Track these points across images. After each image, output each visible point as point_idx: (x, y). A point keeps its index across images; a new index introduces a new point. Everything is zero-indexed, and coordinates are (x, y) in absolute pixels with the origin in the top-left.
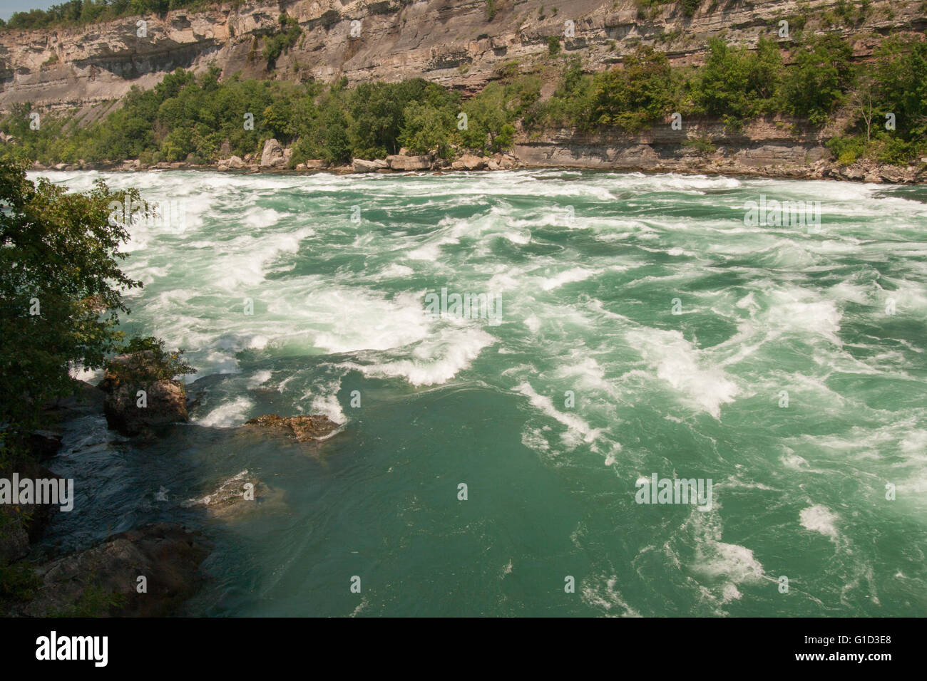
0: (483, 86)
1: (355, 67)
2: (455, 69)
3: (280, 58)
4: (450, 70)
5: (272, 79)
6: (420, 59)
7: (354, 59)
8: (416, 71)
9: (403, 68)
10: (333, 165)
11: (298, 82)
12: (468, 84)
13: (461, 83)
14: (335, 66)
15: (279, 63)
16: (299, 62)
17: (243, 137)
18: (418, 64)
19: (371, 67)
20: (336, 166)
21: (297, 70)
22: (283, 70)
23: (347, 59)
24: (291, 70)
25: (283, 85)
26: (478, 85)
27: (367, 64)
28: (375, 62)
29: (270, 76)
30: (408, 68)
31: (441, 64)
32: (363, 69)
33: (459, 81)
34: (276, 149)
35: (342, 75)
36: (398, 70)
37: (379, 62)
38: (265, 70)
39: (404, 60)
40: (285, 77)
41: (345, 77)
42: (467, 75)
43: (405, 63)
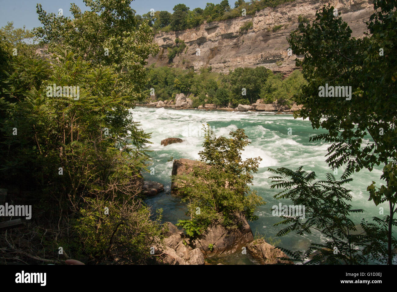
0: (291, 72)
1: (216, 62)
2: (274, 63)
3: (175, 58)
4: (271, 64)
5: (171, 67)
6: (253, 59)
7: (215, 58)
8: (250, 64)
9: (242, 63)
10: (219, 106)
11: (184, 68)
12: (282, 70)
13: (278, 70)
14: (204, 62)
15: (174, 60)
16: (185, 59)
17: (163, 92)
18: (251, 61)
19: (225, 62)
20: (221, 107)
21: (184, 63)
22: (177, 63)
23: (210, 59)
24: (181, 62)
25: (177, 70)
26: (288, 71)
27: (223, 61)
28: (227, 60)
29: (170, 65)
30: (246, 63)
31: (265, 61)
32: (220, 63)
33: (276, 69)
34: (183, 98)
35: (209, 66)
36: (240, 63)
37: (229, 60)
38: (167, 63)
39: (243, 59)
40: (177, 66)
41: (211, 67)
42: (281, 66)
43: (244, 60)
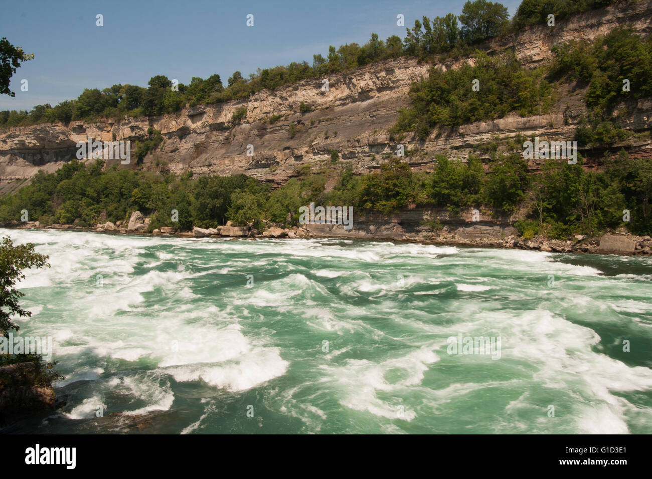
0: (286, 181)
1: (199, 165)
2: (267, 169)
3: (147, 157)
4: (264, 169)
5: (140, 170)
6: (244, 161)
7: (198, 159)
8: (240, 169)
9: (231, 167)
10: (179, 231)
11: (158, 173)
12: (276, 179)
13: (271, 179)
14: (184, 164)
15: (146, 160)
16: (160, 160)
17: (116, 209)
18: (242, 164)
19: (210, 165)
20: (181, 231)
21: (158, 165)
22: (148, 164)
23: (193, 159)
24: (154, 165)
25: (147, 175)
26: (283, 180)
27: (207, 163)
28: (213, 162)
29: (139, 168)
30: (235, 167)
31: (258, 165)
32: (204, 166)
33: (270, 177)
34: (139, 218)
35: (190, 169)
36: (228, 168)
37: (215, 162)
38: (135, 164)
39: (233, 161)
40: (149, 169)
41: (191, 171)
42: (275, 173)
43: (233, 163)
